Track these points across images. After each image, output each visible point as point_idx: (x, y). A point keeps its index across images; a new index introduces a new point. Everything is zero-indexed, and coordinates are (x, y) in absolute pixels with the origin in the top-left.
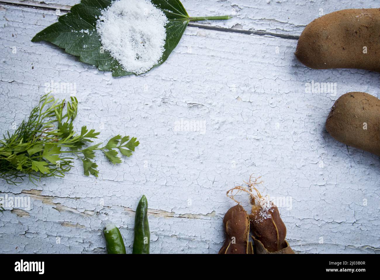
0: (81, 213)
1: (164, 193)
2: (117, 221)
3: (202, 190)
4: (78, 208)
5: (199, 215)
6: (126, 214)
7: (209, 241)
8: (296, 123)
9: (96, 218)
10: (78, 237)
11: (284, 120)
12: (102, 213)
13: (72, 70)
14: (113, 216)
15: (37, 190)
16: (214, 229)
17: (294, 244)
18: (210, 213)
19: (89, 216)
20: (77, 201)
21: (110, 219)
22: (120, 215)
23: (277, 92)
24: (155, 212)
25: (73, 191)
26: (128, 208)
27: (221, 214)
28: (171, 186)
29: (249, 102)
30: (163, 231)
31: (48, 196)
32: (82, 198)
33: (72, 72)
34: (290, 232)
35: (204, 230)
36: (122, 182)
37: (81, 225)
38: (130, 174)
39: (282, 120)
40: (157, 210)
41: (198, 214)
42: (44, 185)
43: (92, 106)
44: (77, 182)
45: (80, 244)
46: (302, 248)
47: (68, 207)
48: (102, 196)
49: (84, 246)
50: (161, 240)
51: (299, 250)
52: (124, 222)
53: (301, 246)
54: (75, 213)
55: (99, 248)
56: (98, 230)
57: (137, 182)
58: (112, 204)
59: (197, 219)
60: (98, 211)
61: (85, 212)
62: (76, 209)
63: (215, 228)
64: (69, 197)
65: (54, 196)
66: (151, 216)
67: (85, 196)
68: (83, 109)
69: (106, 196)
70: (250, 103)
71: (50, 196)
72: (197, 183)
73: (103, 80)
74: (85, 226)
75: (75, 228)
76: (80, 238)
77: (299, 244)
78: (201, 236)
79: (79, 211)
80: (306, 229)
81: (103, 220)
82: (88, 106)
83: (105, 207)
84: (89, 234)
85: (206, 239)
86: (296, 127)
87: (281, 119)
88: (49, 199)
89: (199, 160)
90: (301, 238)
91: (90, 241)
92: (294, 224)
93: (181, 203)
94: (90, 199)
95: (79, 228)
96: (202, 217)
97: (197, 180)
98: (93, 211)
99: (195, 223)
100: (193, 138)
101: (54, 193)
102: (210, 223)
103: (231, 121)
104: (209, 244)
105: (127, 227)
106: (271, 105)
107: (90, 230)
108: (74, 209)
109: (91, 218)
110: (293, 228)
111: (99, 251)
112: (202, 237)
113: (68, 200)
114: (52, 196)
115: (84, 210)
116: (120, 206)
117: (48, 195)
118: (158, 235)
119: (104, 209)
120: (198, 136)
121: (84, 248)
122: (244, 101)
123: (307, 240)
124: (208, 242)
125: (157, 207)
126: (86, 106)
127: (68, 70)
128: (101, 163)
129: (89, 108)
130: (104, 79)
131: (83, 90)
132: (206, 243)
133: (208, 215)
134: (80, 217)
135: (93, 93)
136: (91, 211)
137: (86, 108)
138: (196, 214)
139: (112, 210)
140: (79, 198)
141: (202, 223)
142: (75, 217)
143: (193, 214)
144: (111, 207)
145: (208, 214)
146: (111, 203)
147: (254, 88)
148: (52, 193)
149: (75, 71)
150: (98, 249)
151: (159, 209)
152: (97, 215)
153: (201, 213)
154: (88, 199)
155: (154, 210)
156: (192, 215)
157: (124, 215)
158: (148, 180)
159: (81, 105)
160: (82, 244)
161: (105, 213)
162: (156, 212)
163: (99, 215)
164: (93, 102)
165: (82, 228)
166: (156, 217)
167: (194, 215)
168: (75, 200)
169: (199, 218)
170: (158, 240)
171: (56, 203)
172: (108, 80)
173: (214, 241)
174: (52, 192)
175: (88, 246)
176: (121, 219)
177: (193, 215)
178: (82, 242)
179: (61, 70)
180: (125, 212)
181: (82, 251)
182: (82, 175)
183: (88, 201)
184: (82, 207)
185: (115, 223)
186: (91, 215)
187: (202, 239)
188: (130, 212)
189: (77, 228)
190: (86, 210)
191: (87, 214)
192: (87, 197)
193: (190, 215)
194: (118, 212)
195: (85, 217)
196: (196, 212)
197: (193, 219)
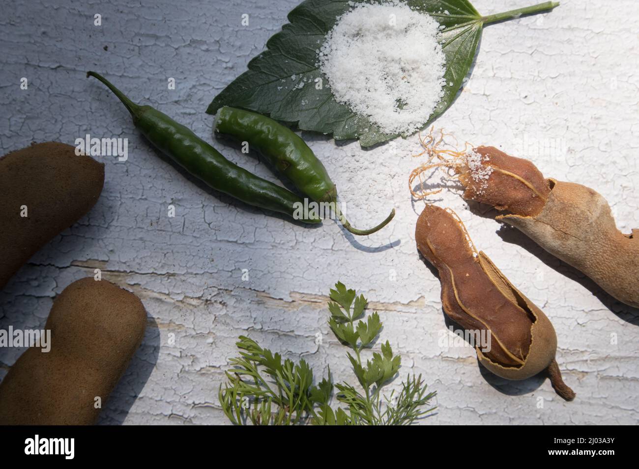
0: (177, 301)
1: (329, 264)
2: (242, 316)
3: (399, 257)
4: (172, 292)
5: (394, 303)
6: (259, 304)
7: (414, 353)
8: (572, 131)
9: (203, 312)
10: (172, 346)
11: (549, 127)
12: (216, 301)
13: (163, 45)
14: (235, 307)
15: (97, 260)
16: (423, 331)
17: (575, 358)
18: (415, 300)
19: (191, 307)
20: (169, 280)
21: (230, 314)
22: (249, 305)
23: (535, 76)
24: (313, 300)
25: (163, 261)
26: (264, 291)
27: (435, 302)
28: (341, 250)
29: (484, 95)
30: (328, 334)
31: (118, 271)
32: (178, 275)
33: (162, 47)
34: (567, 336)
35: (404, 332)
36: (250, 244)
37: (177, 323)
38: (265, 229)
39: (545, 127)
40: (316, 295)
41: (392, 301)
42: (111, 251)
43: (197, 108)
44: (170, 245)
45: (176, 358)
46: (590, 366)
47: (153, 291)
48: (216, 271)
49: (183, 363)
50: (324, 351)
51: (586, 370)
52: (255, 319)
53: (589, 362)
54: (166, 302)
55: (210, 366)
56: (209, 333)
57: (279, 243)
58: (233, 285)
59: (391, 312)
60: (209, 299)
61: (185, 300)
62: (168, 295)
63: (424, 329)
64: (156, 274)
65: (128, 271)
66: (306, 306)
67: (185, 271)
68: (182, 113)
69: (223, 270)
71: (122, 270)
73: (218, 60)
74: (184, 326)
75: (166, 329)
76: (175, 347)
77: (585, 358)
78: (398, 344)
79: (173, 299)
80: (596, 329)
81: (217, 314)
82: (192, 108)
83: (221, 291)
84: (192, 341)
85: (408, 350)
86: (572, 139)
87: (544, 125)
88: (119, 276)
89: (392, 201)
90: (588, 346)
91: (193, 354)
92: (574, 320)
93: (361, 282)
94: (194, 276)
95: (174, 330)
96: (399, 308)
97: (389, 239)
98: (199, 298)
99: (387, 319)
100: (382, 161)
101: (129, 266)
102: (415, 318)
103: (451, 131)
104: (413, 359)
105: (260, 327)
106: (524, 100)
107: (194, 333)
108: (165, 294)
109: (195, 310)
110: (572, 328)
111: (209, 372)
112: (400, 346)
113: (153, 279)
114: (125, 272)
115: (183, 296)
116: (248, 288)
117: (117, 269)
118: (318, 342)
119: (219, 294)
120: (390, 158)
121: (183, 366)
122: (474, 94)
123: (598, 350)
124: (412, 355)
125: (317, 290)
126: (187, 108)
127: (155, 44)
128: (214, 210)
129: (193, 111)
130: (219, 58)
131: (181, 79)
132: (408, 356)
133: (411, 304)
134: (174, 310)
135: (201, 85)
136: (196, 298)
137: (188, 111)
138: (389, 303)
139: (233, 295)
140: (173, 275)
141: (401, 319)
142: (166, 310)
143: (382, 301)
144: (231, 291)
145: (410, 302)
146: (232, 283)
147: (493, 69)
148: (124, 265)
149: (167, 45)
150: (208, 368)
151: (320, 294)
152: (205, 304)
153: (399, 301)
154: (191, 276)
155: (311, 294)
156: (381, 305)
157: (256, 306)
158: (300, 240)
159: (178, 106)
160: (179, 360)
161: (220, 303)
162: (315, 298)
163: (210, 306)
164: (200, 100)
165: (179, 330)
166: (314, 309)
167: (385, 304)
168: (166, 279)
169: (395, 310)
170: (317, 351)
171: (132, 284)
172: (227, 60)
173: (422, 352)
174: (125, 263)
175: (190, 363)
176: (250, 312)
177: (382, 303)
178: (179, 355)
179: (144, 44)
180: (257, 299)
181: (179, 372)
182: (179, 232)
183: (189, 280)
184: (180, 292)
185: (238, 319)
186: (195, 306)
187: (400, 350)
188: (266, 300)
189: (171, 329)
190: (186, 297)
191: (188, 304)
192: (188, 273)
193: (377, 304)
194: (244, 301)
195: (184, 310)
196: (389, 299)
197: (383, 311)
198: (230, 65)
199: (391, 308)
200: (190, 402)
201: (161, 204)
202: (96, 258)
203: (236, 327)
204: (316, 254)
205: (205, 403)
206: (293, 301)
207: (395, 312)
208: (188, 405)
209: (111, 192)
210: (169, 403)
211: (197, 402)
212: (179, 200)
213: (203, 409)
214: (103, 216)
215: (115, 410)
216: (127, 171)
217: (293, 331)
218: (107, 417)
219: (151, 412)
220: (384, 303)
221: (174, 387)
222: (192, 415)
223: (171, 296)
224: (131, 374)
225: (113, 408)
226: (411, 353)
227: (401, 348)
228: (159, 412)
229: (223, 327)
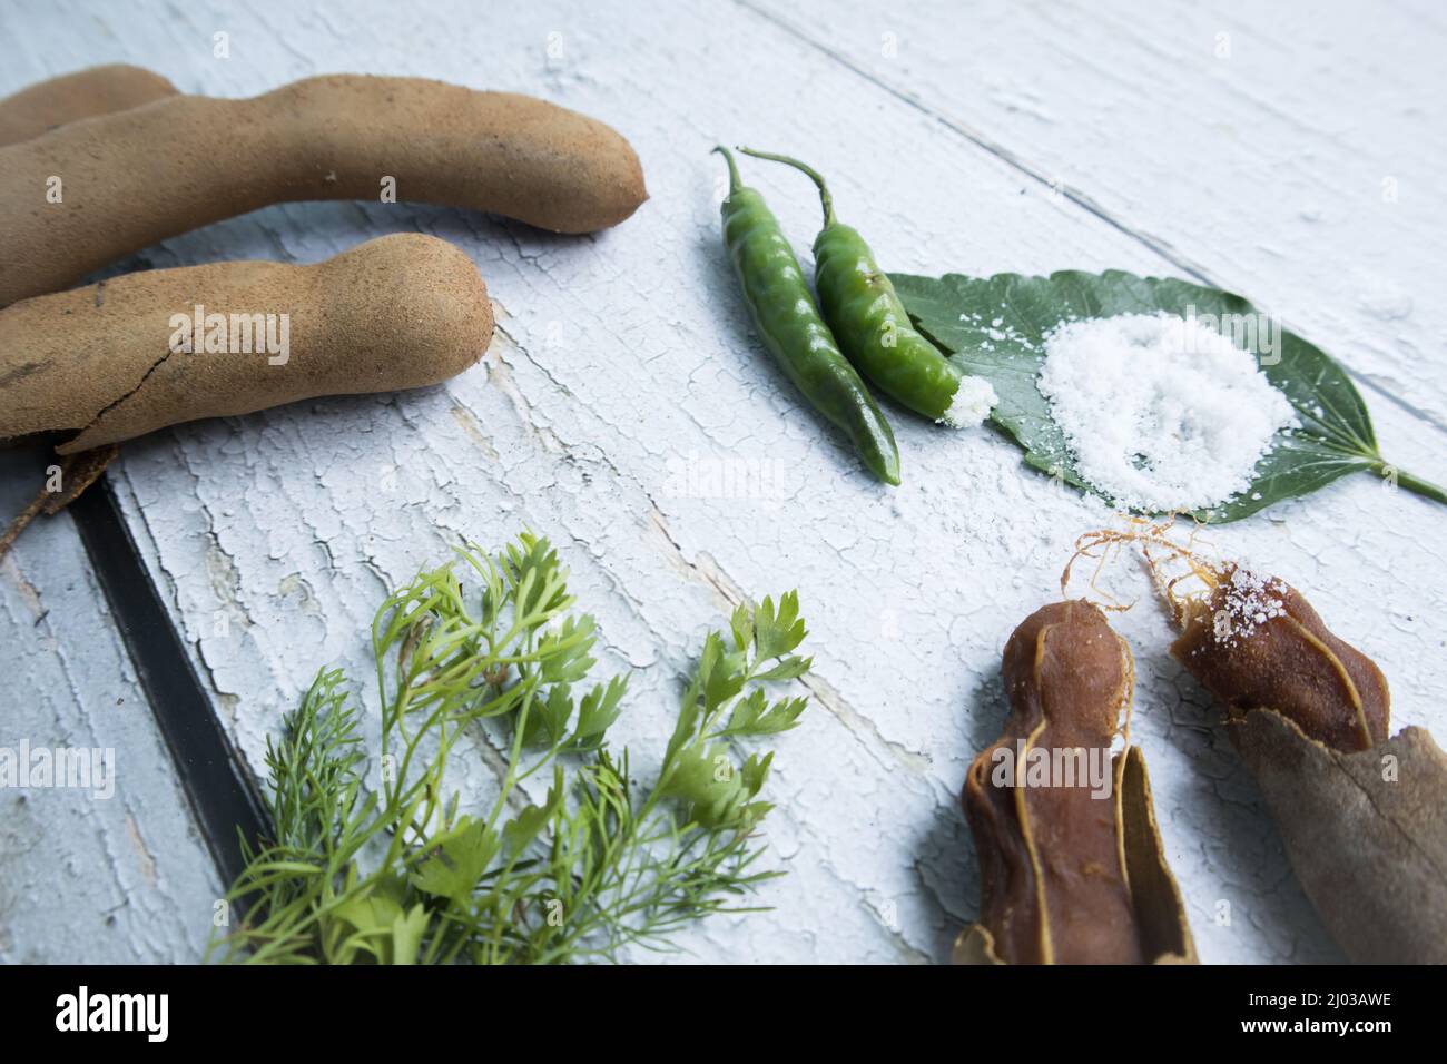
0: (532, 424)
1: (812, 568)
2: (592, 518)
4: (540, 410)
5: (863, 719)
6: (637, 524)
7: (815, 836)
9: (548, 465)
10: (449, 465)
12: (580, 468)
14: (597, 497)
15: (503, 307)
16: (873, 815)
18: (909, 749)
19: (539, 446)
20: (555, 395)
21: (579, 498)
22: (619, 513)
24: (725, 591)
25: (577, 370)
26: (664, 515)
27: (945, 786)
28: (854, 566)
31: (510, 337)
32: (574, 399)
35: (833, 783)
36: (721, 447)
37: (494, 447)
40: (740, 588)
41: (861, 712)
42: (533, 312)
44: (611, 362)
45: (432, 483)
47: (518, 389)
48: (630, 436)
49: (431, 497)
50: (654, 679)
52: (606, 536)
54: (516, 413)
55: (460, 535)
56: (518, 495)
58: (631, 470)
59: (843, 728)
60: (575, 457)
61: (541, 432)
62: (531, 407)
63: (877, 813)
64: (549, 375)
65: (521, 345)
66: (705, 589)
67: (590, 403)
69: (641, 443)
70: (1314, 562)
71: (514, 338)
72: (947, 627)
74: (498, 457)
75: (471, 440)
76: (451, 471)
78: (799, 792)
79: (530, 417)
81: (561, 484)
83: (604, 463)
84: (483, 484)
85: (808, 819)
88: (504, 341)
89: (1013, 572)
91: (461, 499)
94: (593, 416)
95: (478, 450)
96: (866, 734)
97: (955, 617)
98: (564, 445)
99: (822, 732)
101: (529, 341)
102: (879, 780)
104: (801, 844)
105: (599, 554)
107: (498, 478)
108: (528, 403)
109: (538, 453)
111: (448, 542)
112: (801, 799)
113: (539, 376)
114: (517, 343)
115: (547, 426)
116: (647, 492)
117: (511, 333)
118: (661, 656)
119: (597, 463)
121: (428, 501)
122: (1295, 544)
124: (805, 837)
128: (719, 373)
130: (917, 247)
132: (797, 833)
133: (894, 747)
134: (515, 430)
136: (560, 442)
138: (853, 710)
139: (614, 482)
140: (568, 393)
141: (851, 755)
142: (503, 421)
143: (843, 695)
144: (619, 475)
145: (898, 745)
146: (632, 467)
147: (1357, 537)
148: (526, 336)
150: (455, 535)
151: (749, 593)
152: (562, 459)
153: (877, 722)
154: (590, 413)
155: (733, 582)
156: (835, 699)
157: (628, 522)
158: (801, 499)
160: (433, 490)
161: (585, 475)
162: (732, 591)
163: (566, 466)
165: (485, 457)
166: (713, 604)
167: (843, 705)
168: (553, 390)
169: (853, 732)
170: (644, 668)
171: (505, 360)
173: (832, 852)
174: (529, 335)
175: (441, 507)
176: (611, 522)
177: (841, 700)
178: (442, 483)
180: (640, 515)
181: (411, 502)
182: (640, 360)
183: (580, 416)
184: (549, 417)
185: (580, 516)
186: (545, 449)
187: (793, 806)
188: (653, 527)
189: (478, 446)
190: (549, 428)
191: (541, 439)
192: (590, 407)
193: (832, 692)
194: (620, 501)
195: (524, 441)
196: (861, 705)
197: (829, 713)
198: (924, 261)
199: (850, 720)
200: (369, 552)
201: (658, 317)
202: (504, 303)
203: (565, 523)
204: (805, 537)
205: (386, 573)
206: (693, 566)
207: (851, 735)
208: (362, 553)
209: (615, 264)
210: (343, 525)
211: (375, 561)
212: (686, 330)
213: (370, 577)
214: (574, 276)
215: (272, 469)
216: (662, 260)
217: (641, 604)
218: (253, 467)
219: (305, 515)
220: (846, 703)
221: (377, 514)
222: (345, 571)
223: (532, 412)
224: (354, 450)
225: (274, 464)
226: (809, 832)
227: (797, 803)
228: (312, 525)
229: (548, 506)
